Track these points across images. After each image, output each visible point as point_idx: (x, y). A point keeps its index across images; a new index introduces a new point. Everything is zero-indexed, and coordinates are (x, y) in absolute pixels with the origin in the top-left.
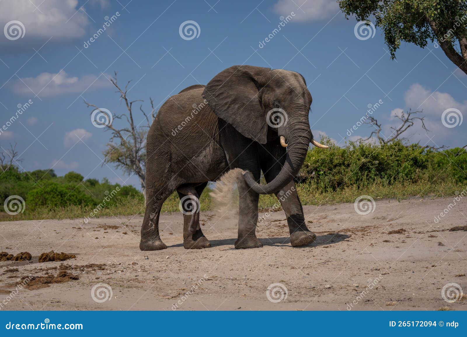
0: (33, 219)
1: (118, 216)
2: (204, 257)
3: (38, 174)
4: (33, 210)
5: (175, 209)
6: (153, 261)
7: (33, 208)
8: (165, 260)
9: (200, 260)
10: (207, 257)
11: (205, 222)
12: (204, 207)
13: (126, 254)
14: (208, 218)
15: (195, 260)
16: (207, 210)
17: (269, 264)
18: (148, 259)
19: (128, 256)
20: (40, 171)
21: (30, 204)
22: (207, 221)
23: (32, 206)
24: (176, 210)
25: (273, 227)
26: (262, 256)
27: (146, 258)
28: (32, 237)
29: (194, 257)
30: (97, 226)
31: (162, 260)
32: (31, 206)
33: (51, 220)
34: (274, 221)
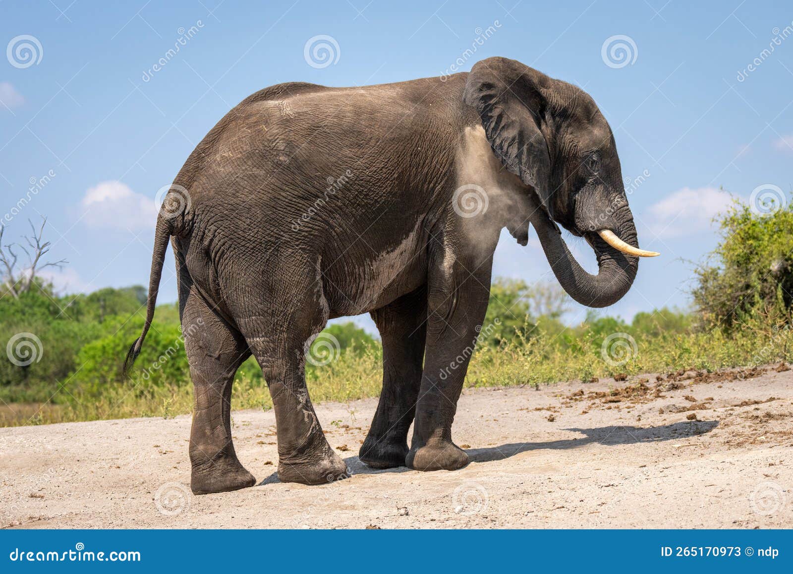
0: (98, 418)
1: (323, 403)
2: (557, 506)
3: (104, 300)
4: (96, 396)
5: (475, 380)
6: (422, 519)
7: (95, 389)
8: (452, 515)
9: (548, 515)
10: (565, 505)
11: (555, 412)
12: (551, 372)
13: (347, 503)
14: (564, 401)
15: (533, 514)
16: (560, 380)
17: (733, 521)
18: (407, 514)
19: (353, 507)
20: (111, 292)
21: (86, 379)
22: (562, 411)
23: (92, 386)
24: (476, 382)
25: (739, 420)
26: (713, 500)
27: (403, 511)
28: (98, 465)
29: (530, 507)
30: (267, 432)
31: (446, 516)
32: (90, 385)
33: (144, 418)
34: (741, 405)
